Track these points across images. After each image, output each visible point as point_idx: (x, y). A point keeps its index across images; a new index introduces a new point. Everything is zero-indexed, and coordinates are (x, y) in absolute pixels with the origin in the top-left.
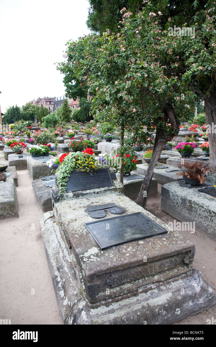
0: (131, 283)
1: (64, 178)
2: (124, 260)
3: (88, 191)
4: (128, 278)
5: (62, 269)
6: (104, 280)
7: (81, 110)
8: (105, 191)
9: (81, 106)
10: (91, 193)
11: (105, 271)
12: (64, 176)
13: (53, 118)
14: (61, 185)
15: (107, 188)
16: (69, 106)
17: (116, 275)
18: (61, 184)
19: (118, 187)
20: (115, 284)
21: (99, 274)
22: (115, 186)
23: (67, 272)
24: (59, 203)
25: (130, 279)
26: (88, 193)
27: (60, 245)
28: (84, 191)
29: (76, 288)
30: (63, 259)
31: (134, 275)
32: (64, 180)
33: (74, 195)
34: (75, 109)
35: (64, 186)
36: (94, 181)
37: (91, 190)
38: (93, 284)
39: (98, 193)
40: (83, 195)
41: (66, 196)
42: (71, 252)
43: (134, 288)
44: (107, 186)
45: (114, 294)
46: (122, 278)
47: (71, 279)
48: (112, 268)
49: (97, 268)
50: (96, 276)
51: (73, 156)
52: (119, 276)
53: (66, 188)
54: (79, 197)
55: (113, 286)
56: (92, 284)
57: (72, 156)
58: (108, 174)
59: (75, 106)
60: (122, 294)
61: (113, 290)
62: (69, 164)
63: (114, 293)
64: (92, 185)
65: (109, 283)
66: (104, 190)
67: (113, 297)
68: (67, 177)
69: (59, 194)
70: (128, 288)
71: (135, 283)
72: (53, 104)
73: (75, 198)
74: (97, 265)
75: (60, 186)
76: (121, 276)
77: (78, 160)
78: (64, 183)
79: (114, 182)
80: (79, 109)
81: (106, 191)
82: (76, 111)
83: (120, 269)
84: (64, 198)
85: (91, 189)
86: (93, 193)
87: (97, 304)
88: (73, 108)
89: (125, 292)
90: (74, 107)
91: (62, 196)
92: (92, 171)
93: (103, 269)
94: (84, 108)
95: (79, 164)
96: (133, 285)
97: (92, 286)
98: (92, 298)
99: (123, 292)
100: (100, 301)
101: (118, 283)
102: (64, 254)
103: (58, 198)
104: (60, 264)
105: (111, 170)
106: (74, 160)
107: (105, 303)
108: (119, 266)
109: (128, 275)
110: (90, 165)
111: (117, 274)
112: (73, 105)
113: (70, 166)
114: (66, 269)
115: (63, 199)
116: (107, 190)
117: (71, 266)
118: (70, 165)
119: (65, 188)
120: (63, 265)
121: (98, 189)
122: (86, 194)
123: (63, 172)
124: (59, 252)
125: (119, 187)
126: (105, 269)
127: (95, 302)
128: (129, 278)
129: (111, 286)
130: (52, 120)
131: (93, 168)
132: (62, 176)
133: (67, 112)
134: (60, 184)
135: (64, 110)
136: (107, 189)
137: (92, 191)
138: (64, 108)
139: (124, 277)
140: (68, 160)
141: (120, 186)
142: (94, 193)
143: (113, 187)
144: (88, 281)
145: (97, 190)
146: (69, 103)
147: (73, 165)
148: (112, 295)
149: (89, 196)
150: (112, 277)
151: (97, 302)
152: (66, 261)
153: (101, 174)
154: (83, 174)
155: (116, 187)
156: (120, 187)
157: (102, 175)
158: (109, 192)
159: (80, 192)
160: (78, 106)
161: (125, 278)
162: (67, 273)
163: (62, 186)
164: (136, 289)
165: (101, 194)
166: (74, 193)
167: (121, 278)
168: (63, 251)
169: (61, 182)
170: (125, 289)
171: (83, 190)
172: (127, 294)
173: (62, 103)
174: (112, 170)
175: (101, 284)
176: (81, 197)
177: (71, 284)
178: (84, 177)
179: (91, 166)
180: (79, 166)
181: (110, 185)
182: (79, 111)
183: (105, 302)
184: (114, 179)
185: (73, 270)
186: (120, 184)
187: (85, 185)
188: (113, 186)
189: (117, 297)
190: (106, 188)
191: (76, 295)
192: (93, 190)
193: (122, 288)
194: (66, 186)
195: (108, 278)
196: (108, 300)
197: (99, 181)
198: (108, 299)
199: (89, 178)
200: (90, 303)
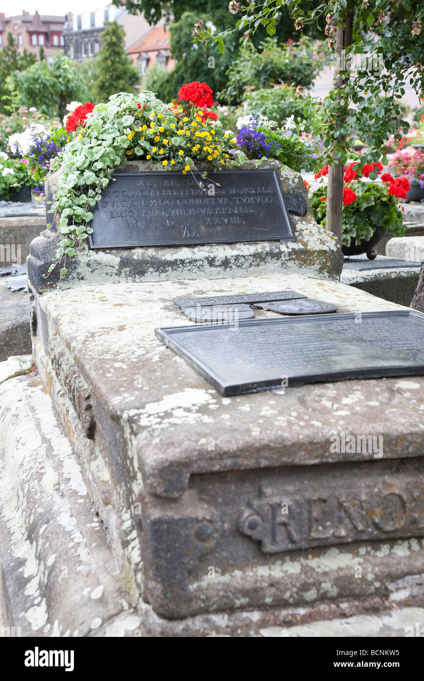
0: (357, 554)
1: (80, 189)
2: (324, 424)
3: (184, 253)
4: (340, 521)
5: (47, 522)
6: (229, 510)
7: (177, 71)
8: (259, 257)
9: (181, 52)
10: (199, 263)
11: (234, 455)
12: (81, 182)
13: (58, 77)
14: (70, 218)
15: (266, 247)
16: (129, 57)
17: (287, 493)
18: (67, 212)
19: (314, 245)
20: (279, 538)
21: (204, 466)
22: (301, 241)
23: (68, 529)
24: (56, 291)
25: (350, 526)
26: (182, 262)
27: (50, 449)
28: (168, 250)
29: (101, 577)
30: (58, 490)
31: (370, 511)
32: (83, 199)
33: (124, 263)
34: (155, 71)
35: (83, 222)
36: (212, 216)
37: (196, 250)
38: (177, 517)
39: (226, 263)
40: (161, 266)
41: (88, 265)
42: (92, 452)
43: (370, 577)
44: (269, 241)
45: (273, 590)
46: (315, 514)
47: (83, 552)
48: (266, 447)
49: (197, 441)
50: (193, 476)
51: (124, 106)
52: (297, 503)
53: (90, 231)
54: (142, 273)
55: (269, 547)
56: (171, 513)
57: (119, 106)
58: (275, 194)
59: (153, 55)
60: (311, 595)
61: (270, 569)
62: (104, 136)
63: (272, 585)
64: (203, 228)
65: (252, 526)
66: (255, 256)
67: (268, 600)
68: (94, 186)
69: (59, 254)
70: (340, 569)
71: (374, 557)
72: (59, 46)
73: (127, 276)
74: (199, 434)
75: (63, 220)
76: (309, 502)
77: (147, 122)
78: (80, 211)
79: (299, 226)
80: (172, 65)
81: (263, 259)
82: (156, 78)
83: (301, 458)
84: (79, 270)
85: (195, 245)
86: (206, 262)
87: (189, 622)
88: (144, 63)
89: (326, 586)
90: (148, 60)
91: (70, 262)
92: (204, 175)
93: (225, 447)
94: (189, 63)
95: (152, 143)
96: (366, 560)
97: (170, 522)
98: (170, 586)
99: (317, 585)
100: (206, 611)
101: (296, 537)
102: (61, 475)
103: (52, 267)
104: (41, 510)
105: (287, 179)
106: (129, 120)
107: (227, 627)
108: (298, 446)
109: (341, 505)
110: (198, 146)
111: (290, 488)
112: (146, 52)
113: (109, 141)
114: (66, 520)
115: (75, 275)
116: (267, 253)
117: (88, 506)
118: (109, 138)
119: (86, 232)
120: (55, 508)
121: (227, 247)
122: (174, 264)
123: (78, 164)
124: (43, 471)
125: (318, 247)
126: (233, 447)
127: (184, 609)
128: (347, 521)
129: (259, 543)
130: (54, 85)
131: (210, 158)
132: (73, 179)
133: (118, 78)
134: (63, 215)
135: (107, 70)
136: (268, 249)
137: (201, 253)
138: (105, 59)
139: (323, 512)
140: (103, 119)
141: (323, 242)
142: (211, 262)
143: (292, 245)
144: (156, 496)
145: (222, 252)
146: (129, 42)
147: (124, 141)
148: (261, 589)
149: (185, 272)
150: (264, 502)
151: (193, 615)
152: (67, 494)
153: (245, 190)
154: (166, 183)
155: (305, 244)
156: (325, 248)
157: (249, 195)
158: (273, 264)
159: (151, 252)
160: (167, 58)
161: (326, 515)
162: (69, 533)
163: (71, 220)
164: (377, 584)
165: (239, 271)
166: (125, 254)
167: (310, 512)
168: (59, 466)
169: (70, 207)
170: (325, 574)
171: (164, 247)
172: (333, 600)
173: (97, 41)
174: (291, 177)
175: (210, 521)
176: (151, 275)
177: (80, 568)
178: (168, 197)
179: (201, 150)
180: (147, 145)
181: (278, 237)
182: (172, 75)
183: (229, 620)
184: (298, 214)
185: (96, 519)
186: (324, 235)
187: (173, 227)
188: (295, 240)
189: (285, 604)
190: (264, 248)
191: (102, 600)
192: (206, 248)
193: (312, 569)
194: (90, 223)
195: (249, 505)
196: (245, 615)
197: (233, 215)
198: (242, 608)
199: (192, 201)
200: (162, 616)
